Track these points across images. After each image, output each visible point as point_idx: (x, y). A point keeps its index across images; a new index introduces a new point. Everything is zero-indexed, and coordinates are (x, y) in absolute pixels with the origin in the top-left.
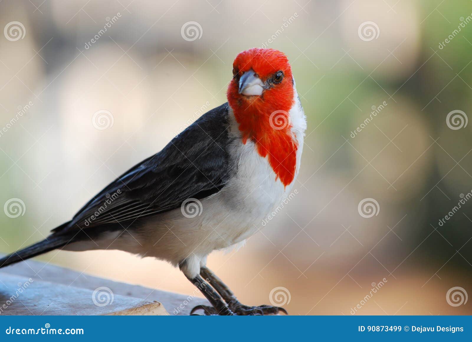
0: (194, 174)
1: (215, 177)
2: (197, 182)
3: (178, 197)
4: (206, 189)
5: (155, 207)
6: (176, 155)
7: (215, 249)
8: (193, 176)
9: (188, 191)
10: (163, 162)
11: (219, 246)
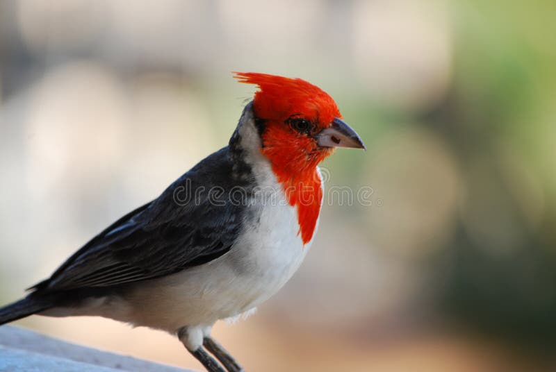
0: (191, 237)
1: (215, 241)
2: (194, 245)
3: (173, 262)
4: (205, 254)
5: (147, 272)
6: (170, 211)
7: (220, 318)
8: (189, 239)
9: (183, 255)
10: (155, 219)
11: (223, 315)
